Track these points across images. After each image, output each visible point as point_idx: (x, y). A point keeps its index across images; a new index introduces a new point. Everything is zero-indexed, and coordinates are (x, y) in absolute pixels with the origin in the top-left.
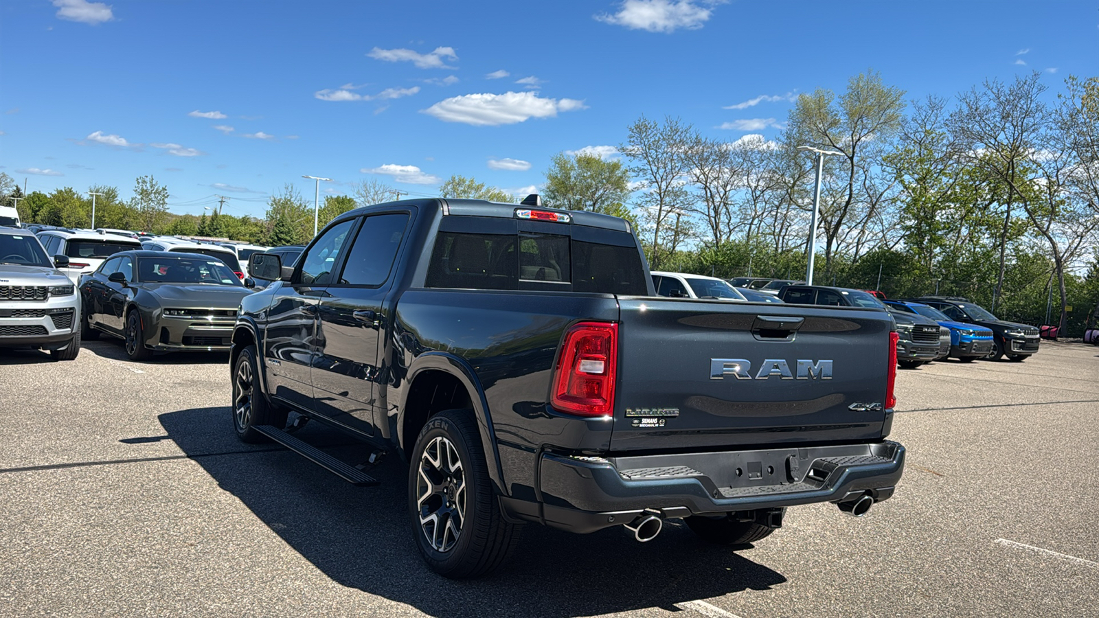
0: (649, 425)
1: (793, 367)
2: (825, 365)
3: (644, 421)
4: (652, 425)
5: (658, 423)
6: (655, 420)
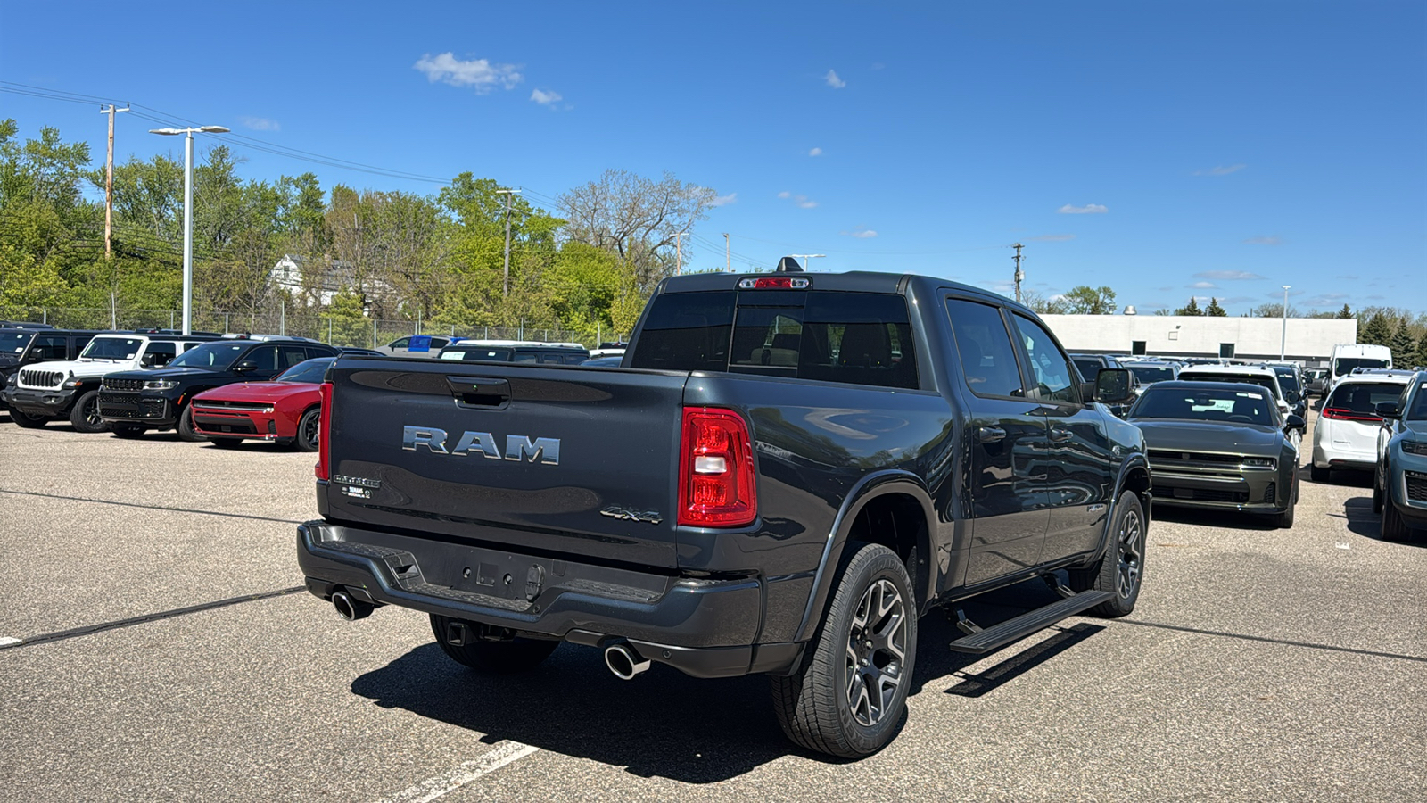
0: (356, 495)
1: (502, 446)
2: (550, 447)
3: (352, 489)
4: (359, 496)
5: (364, 493)
6: (361, 490)
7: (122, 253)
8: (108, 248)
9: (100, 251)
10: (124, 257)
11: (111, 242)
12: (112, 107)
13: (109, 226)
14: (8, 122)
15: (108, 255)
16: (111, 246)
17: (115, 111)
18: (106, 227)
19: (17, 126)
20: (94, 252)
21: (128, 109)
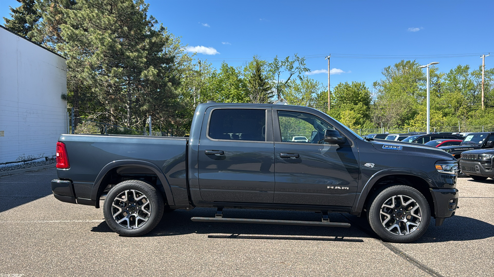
7: (488, 106)
8: (483, 105)
9: (480, 106)
10: (489, 107)
11: (484, 103)
12: (483, 55)
13: (483, 97)
14: (466, 66)
15: (482, 107)
16: (484, 104)
17: (485, 57)
18: (482, 97)
19: (469, 67)
20: (477, 107)
21: (489, 55)
